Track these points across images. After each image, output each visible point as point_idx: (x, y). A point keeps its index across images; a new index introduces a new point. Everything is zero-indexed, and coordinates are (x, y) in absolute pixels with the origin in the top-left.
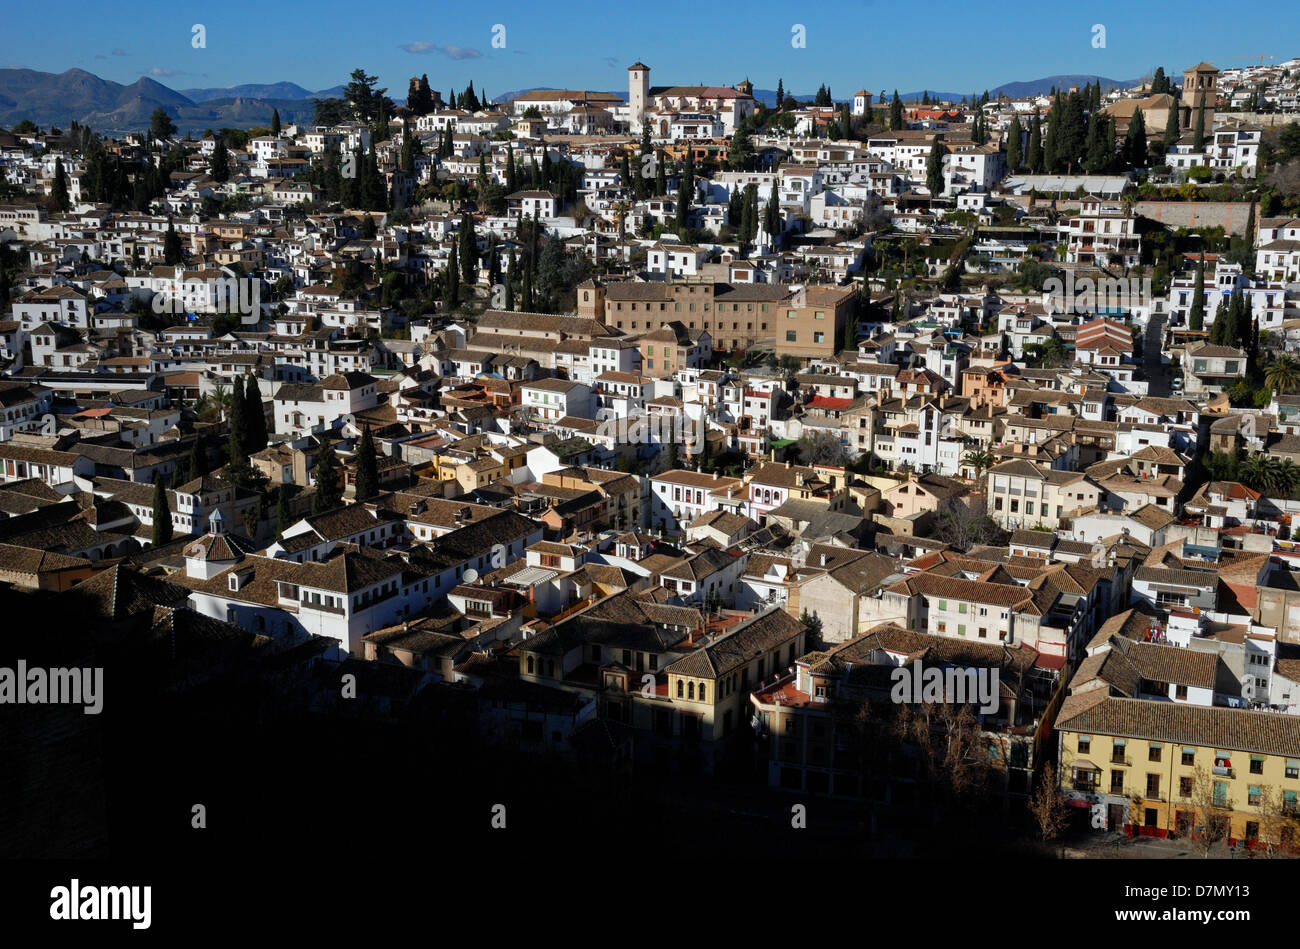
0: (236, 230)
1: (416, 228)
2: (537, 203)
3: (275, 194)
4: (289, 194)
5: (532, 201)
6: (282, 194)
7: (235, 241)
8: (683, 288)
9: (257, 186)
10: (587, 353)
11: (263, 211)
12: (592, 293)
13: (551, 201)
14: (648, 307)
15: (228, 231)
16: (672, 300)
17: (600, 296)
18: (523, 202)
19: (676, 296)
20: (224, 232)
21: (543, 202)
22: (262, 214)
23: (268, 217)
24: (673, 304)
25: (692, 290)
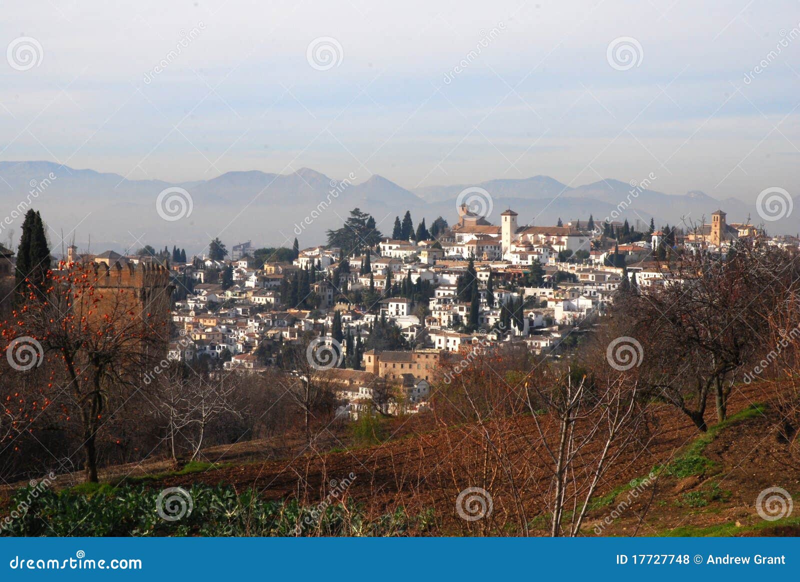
0: (212, 321)
1: (321, 321)
2: (397, 305)
3: (253, 298)
4: (261, 298)
5: (394, 304)
6: (257, 298)
7: (208, 327)
8: (422, 355)
9: (243, 293)
10: (358, 391)
11: (238, 309)
12: (372, 357)
13: (405, 305)
14: (402, 366)
15: (207, 321)
16: (416, 362)
17: (377, 360)
18: (390, 305)
19: (418, 360)
20: (205, 321)
21: (400, 305)
22: (237, 311)
23: (241, 313)
24: (416, 365)
25: (427, 357)
